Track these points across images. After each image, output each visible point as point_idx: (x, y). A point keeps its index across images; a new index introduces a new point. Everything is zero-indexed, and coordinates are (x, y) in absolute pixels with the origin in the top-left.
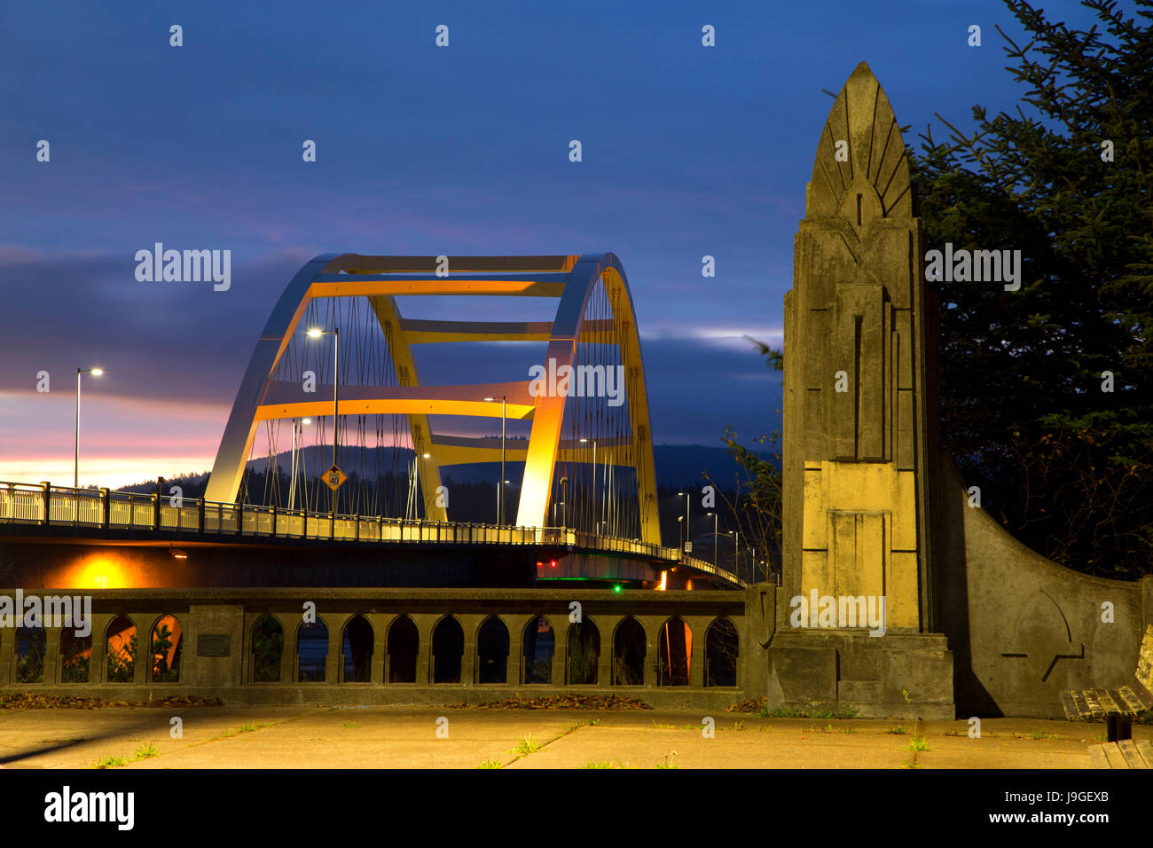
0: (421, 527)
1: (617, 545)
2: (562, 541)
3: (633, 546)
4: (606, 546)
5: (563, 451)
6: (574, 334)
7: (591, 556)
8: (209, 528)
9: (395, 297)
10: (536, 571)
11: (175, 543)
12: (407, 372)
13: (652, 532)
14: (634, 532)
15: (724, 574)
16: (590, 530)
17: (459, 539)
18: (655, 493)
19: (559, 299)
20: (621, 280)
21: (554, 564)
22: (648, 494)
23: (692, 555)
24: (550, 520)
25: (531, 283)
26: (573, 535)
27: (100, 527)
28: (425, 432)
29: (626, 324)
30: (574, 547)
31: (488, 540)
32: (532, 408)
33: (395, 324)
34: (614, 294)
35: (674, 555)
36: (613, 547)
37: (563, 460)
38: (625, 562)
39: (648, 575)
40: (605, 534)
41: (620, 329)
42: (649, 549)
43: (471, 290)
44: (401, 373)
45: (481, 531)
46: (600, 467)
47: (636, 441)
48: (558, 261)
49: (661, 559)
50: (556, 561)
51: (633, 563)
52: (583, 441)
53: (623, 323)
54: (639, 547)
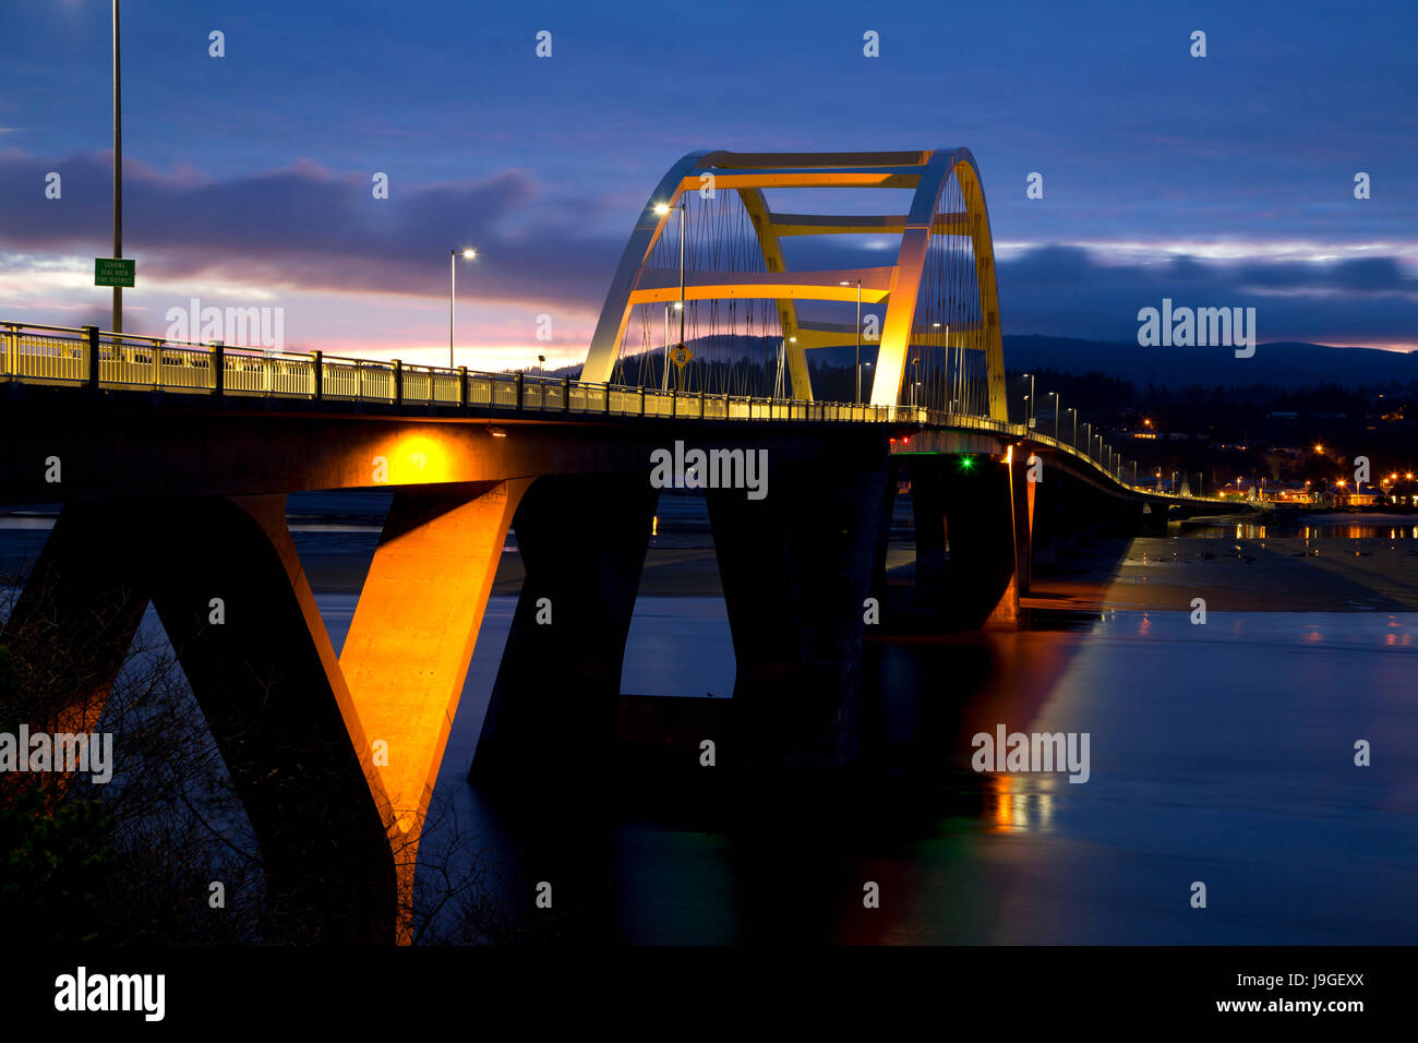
0: (771, 405)
1: (967, 422)
2: (914, 419)
3: (982, 422)
4: (957, 424)
5: (916, 336)
6: (928, 222)
7: (942, 432)
8: (529, 405)
9: (763, 190)
10: (889, 447)
11: (494, 421)
12: (775, 262)
13: (999, 410)
14: (982, 409)
15: (1064, 447)
16: (941, 408)
17: (811, 417)
18: (1003, 374)
19: (914, 191)
20: (974, 175)
21: (906, 440)
22: (997, 374)
23: (1035, 430)
24: (904, 398)
25: (888, 175)
26: (925, 414)
27: (391, 402)
28: (792, 318)
29: (978, 217)
30: (926, 424)
31: (841, 417)
32: (887, 292)
33: (764, 218)
34: (967, 188)
35: (1019, 430)
36: (964, 424)
37: (916, 343)
38: (974, 437)
39: (996, 449)
40: (956, 412)
41: (973, 221)
42: (997, 426)
43: (832, 182)
44: (770, 262)
45: (834, 410)
46: (952, 350)
47: (986, 326)
48: (917, 156)
49: (1008, 434)
50: (908, 437)
51: (983, 438)
52: (936, 325)
53: (976, 216)
54: (987, 424)
